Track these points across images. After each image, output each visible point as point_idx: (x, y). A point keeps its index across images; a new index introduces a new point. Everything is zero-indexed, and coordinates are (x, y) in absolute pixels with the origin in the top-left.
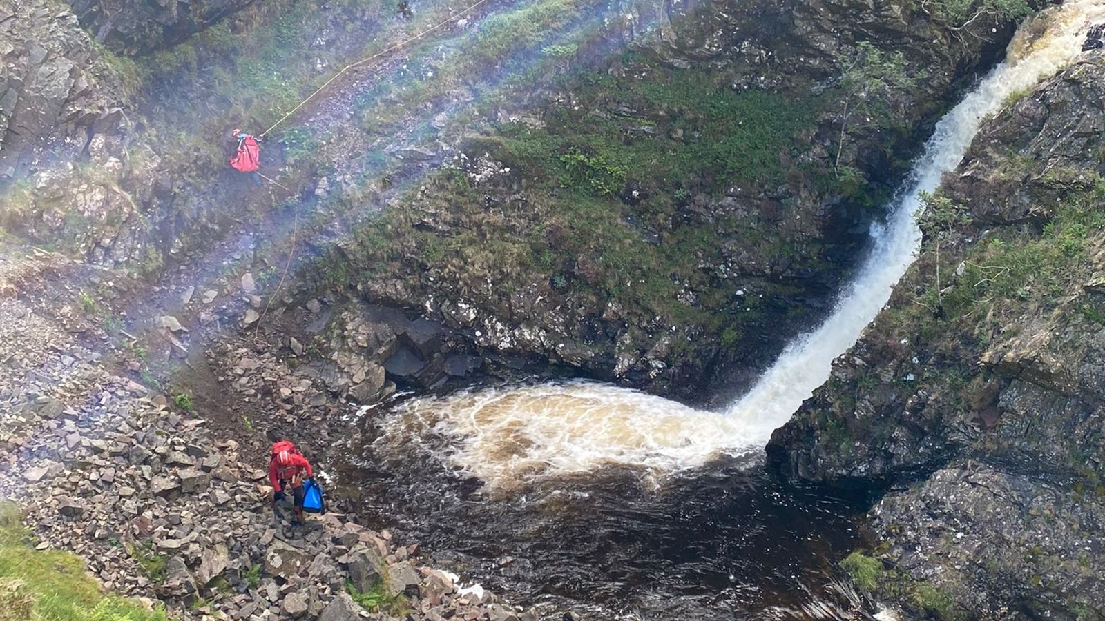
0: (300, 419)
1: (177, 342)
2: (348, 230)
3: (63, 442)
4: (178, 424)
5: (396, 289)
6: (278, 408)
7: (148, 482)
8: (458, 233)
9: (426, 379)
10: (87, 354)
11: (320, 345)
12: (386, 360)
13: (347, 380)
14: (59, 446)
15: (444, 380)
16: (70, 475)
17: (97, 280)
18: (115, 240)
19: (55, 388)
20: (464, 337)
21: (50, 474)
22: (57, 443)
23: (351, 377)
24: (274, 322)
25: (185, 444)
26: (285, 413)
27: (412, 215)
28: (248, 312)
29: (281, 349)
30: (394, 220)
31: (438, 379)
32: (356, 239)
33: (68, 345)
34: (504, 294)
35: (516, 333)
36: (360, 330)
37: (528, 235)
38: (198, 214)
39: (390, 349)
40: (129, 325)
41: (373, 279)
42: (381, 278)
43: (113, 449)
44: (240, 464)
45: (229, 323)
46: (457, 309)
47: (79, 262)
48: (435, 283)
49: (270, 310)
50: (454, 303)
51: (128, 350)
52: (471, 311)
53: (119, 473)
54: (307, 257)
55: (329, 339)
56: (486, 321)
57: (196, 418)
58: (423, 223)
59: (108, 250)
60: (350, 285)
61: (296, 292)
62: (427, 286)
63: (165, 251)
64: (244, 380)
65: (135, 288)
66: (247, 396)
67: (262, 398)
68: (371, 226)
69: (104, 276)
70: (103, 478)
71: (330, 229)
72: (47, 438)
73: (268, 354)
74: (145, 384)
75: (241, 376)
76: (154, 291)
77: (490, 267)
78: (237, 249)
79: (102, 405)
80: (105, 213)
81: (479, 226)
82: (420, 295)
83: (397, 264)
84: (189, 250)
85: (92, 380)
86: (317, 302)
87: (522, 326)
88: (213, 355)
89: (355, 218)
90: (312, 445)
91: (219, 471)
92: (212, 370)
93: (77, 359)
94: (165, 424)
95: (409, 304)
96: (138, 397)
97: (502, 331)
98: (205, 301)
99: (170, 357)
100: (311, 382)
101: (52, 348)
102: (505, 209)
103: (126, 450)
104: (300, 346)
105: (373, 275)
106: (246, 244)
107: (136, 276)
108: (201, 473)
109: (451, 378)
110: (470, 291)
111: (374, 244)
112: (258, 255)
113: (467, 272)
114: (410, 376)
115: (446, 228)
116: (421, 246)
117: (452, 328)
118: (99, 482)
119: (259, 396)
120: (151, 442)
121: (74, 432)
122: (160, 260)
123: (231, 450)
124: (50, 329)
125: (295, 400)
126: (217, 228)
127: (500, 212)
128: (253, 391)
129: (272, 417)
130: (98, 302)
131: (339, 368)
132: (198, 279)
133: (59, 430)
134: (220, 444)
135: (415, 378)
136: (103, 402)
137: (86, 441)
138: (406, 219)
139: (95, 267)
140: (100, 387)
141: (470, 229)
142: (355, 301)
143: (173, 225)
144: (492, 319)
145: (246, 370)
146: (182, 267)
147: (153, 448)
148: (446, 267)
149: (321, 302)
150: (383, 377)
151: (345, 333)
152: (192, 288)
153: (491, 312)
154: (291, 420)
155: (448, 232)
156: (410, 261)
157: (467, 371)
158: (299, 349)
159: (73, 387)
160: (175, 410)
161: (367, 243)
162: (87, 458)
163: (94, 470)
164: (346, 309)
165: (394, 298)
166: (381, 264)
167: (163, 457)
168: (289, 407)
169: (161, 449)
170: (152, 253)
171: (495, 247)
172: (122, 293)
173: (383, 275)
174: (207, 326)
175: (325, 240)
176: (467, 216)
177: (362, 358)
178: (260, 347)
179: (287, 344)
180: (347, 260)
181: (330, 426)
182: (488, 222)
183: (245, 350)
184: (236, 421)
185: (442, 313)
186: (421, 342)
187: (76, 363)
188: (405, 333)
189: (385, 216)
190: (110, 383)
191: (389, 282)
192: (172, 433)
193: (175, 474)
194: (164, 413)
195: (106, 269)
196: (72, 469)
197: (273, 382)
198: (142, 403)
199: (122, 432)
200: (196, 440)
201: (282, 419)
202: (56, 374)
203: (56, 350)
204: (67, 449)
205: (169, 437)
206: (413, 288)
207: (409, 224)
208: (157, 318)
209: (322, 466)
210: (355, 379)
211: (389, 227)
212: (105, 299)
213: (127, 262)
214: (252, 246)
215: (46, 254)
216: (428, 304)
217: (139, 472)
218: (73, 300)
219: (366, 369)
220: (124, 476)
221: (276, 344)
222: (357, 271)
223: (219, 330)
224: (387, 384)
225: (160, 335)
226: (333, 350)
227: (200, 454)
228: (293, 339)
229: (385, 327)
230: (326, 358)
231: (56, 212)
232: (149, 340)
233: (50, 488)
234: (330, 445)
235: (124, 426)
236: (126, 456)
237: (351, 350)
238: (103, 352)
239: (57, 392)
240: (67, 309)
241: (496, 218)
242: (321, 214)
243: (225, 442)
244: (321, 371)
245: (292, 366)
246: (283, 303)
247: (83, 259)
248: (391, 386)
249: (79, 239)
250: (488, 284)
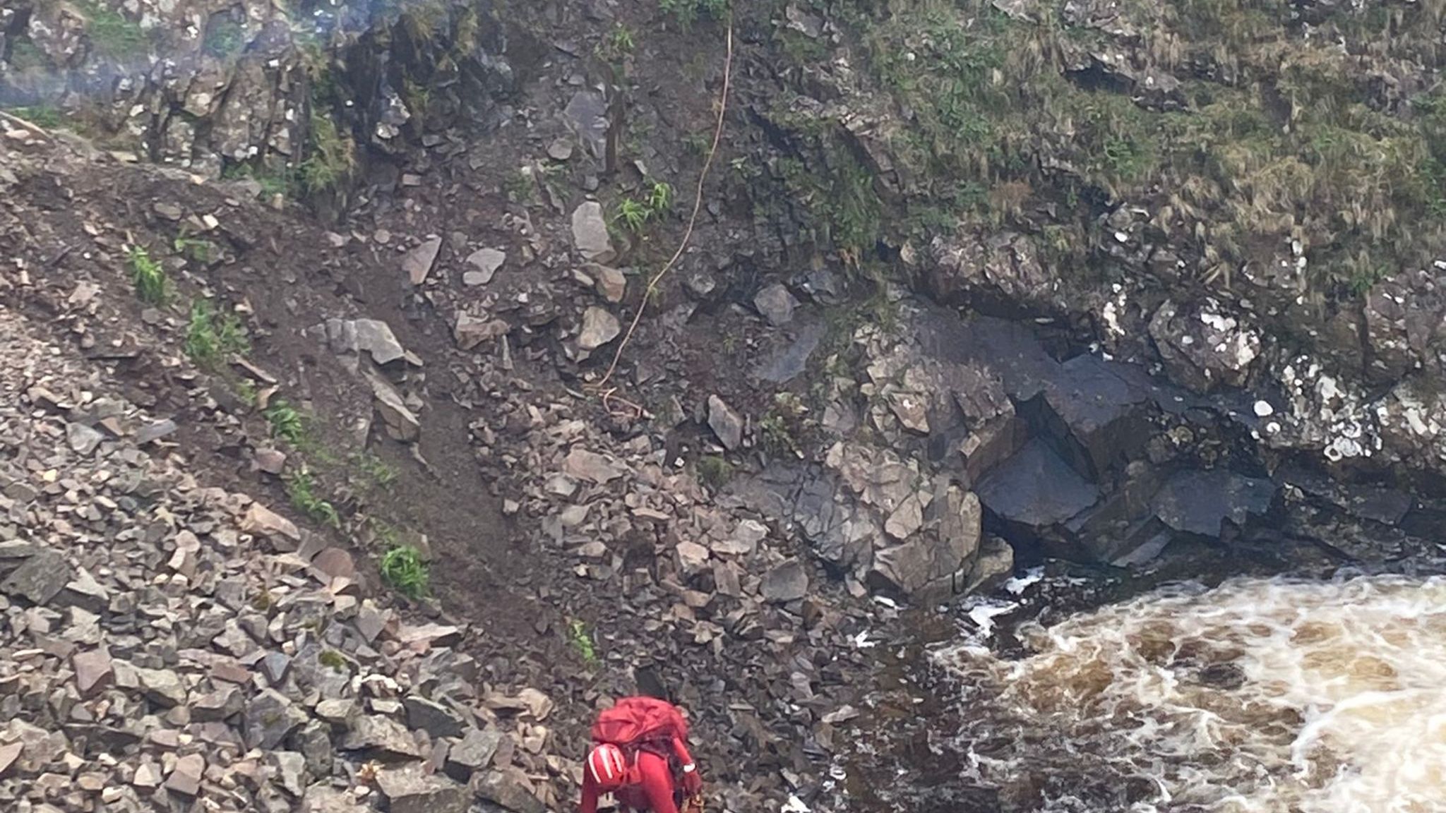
0: (733, 635)
1: (387, 395)
2: (877, 85)
3: (64, 673)
4: (383, 636)
5: (1015, 263)
6: (668, 599)
7: (294, 801)
8: (1203, 101)
9: (1104, 539)
10: (137, 423)
11: (793, 424)
12: (983, 474)
13: (870, 529)
14: (54, 685)
15: (1155, 544)
16: (82, 769)
17: (173, 211)
18: (224, 96)
19: (46, 516)
20: (1220, 417)
21: (26, 764)
22: (49, 674)
23: (881, 519)
24: (663, 349)
25: (401, 695)
26: (688, 616)
27: (1063, 41)
28: (589, 313)
29: (680, 426)
30: (1012, 57)
31: (1139, 540)
32: (897, 109)
33: (87, 396)
34: (1344, 291)
35: (1382, 411)
36: (908, 381)
37: (1421, 110)
38: (454, 26)
39: (994, 446)
40: (257, 341)
41: (946, 232)
42: (971, 229)
43: (199, 698)
44: (554, 762)
45: (534, 343)
46: (1198, 329)
47: (124, 157)
48: (1128, 248)
49: (652, 312)
50: (1189, 310)
51: (253, 413)
52: (1242, 338)
53: (216, 771)
54: (756, 159)
55: (816, 405)
56: (1288, 371)
57: (437, 619)
58: (1098, 64)
59: (204, 126)
60: (880, 245)
61: (725, 261)
62: (1106, 255)
63: (362, 132)
64: (574, 514)
65: (278, 236)
66: (584, 560)
67: (626, 569)
68: (942, 73)
69: (197, 200)
70: (173, 783)
71: (823, 77)
72: (22, 661)
73: (642, 441)
74: (298, 514)
75: (566, 501)
76: (329, 244)
77: (1300, 207)
78: (561, 129)
79: (172, 572)
80: (197, 19)
81: (1268, 78)
82: (1085, 284)
83: (1019, 189)
84: (427, 131)
85: (147, 498)
86: (783, 292)
87: (1400, 391)
88: (490, 437)
89: (896, 47)
90: (764, 717)
91: (494, 779)
92: (487, 481)
93: (110, 435)
94: (347, 634)
95: (1054, 311)
96: (275, 552)
97: (1337, 405)
98: (471, 278)
99: (370, 440)
100: (763, 529)
101: (44, 403)
102: (1350, 28)
103: (235, 706)
104: (736, 421)
105: (947, 219)
106: (587, 120)
107: (279, 200)
108: (445, 783)
109: (1179, 540)
110: (1238, 278)
111: (952, 125)
112: (619, 150)
113: (1230, 218)
114: (1056, 527)
115: (1167, 83)
116: (1089, 135)
117: (1180, 388)
118: (161, 795)
119: (617, 563)
120: (305, 685)
121: (94, 646)
122: (348, 156)
123: (531, 719)
124: (38, 347)
125: (719, 579)
126: (504, 67)
127: (1334, 38)
128: (598, 548)
129: (653, 626)
130: (173, 272)
131: (847, 491)
132: (450, 215)
133: (54, 638)
134: (499, 699)
135: (1070, 535)
136: (176, 562)
137: (127, 673)
138: (1046, 53)
139: (169, 173)
140: (170, 518)
141: (1242, 87)
142: (894, 293)
143: (385, 57)
144: (1305, 367)
145: (580, 485)
146: (409, 180)
147: (311, 701)
148: (1165, 201)
149: (796, 292)
150: (975, 525)
151: (866, 388)
152: (435, 241)
153: (1302, 345)
154: (706, 637)
155: (1174, 95)
156: (1058, 180)
157: (1227, 521)
158: (729, 429)
159: (95, 515)
160: (378, 594)
161: (931, 123)
162: (129, 723)
163: (147, 758)
164: (869, 318)
165: (1010, 289)
166: (972, 185)
167: (338, 729)
168: (700, 599)
169: (332, 707)
170: (327, 137)
171: (1317, 144)
172: (239, 247)
173: (978, 219)
174: (474, 350)
175: (811, 110)
176: (1233, 49)
177: (913, 465)
178: (622, 418)
179: (698, 414)
180: (872, 169)
181: (819, 661)
182: (1296, 69)
183: (577, 425)
184: (550, 631)
185: (1152, 342)
186: (1088, 427)
187: (107, 448)
188: (1040, 398)
189: (986, 42)
190: (200, 509)
191: (996, 243)
192: (364, 661)
193: (371, 782)
194: (344, 602)
195: (198, 180)
196: (87, 753)
197: (657, 522)
198: (285, 569)
199: (226, 651)
200: (432, 684)
201: (681, 634)
202: (50, 476)
203: (52, 408)
204: (74, 695)
205: (355, 672)
206: (1067, 262)
207: (1055, 71)
208: (336, 322)
209: (793, 779)
210: (893, 528)
211: (997, 75)
212: (193, 265)
213: (256, 161)
214: (603, 123)
215: (35, 135)
216: (1109, 314)
217: (270, 770)
218: (105, 267)
219: (925, 498)
220: (228, 779)
221: (668, 409)
222: (901, 204)
223: (509, 365)
224: (985, 547)
225: (344, 371)
226: (828, 438)
227: (442, 726)
228: (714, 400)
229: (981, 375)
230: (810, 460)
231: (65, 15)
232: (314, 385)
233: (25, 803)
234: (816, 719)
235: (233, 635)
236: (235, 721)
237: (880, 441)
238: (182, 418)
239: (52, 529)
240: (86, 291)
241: (1321, 56)
242: (798, 33)
243: (513, 693)
244: (794, 495)
245: (711, 478)
246: (688, 293)
247: (136, 149)
248: (997, 552)
249: (127, 94)
250: (1293, 257)
